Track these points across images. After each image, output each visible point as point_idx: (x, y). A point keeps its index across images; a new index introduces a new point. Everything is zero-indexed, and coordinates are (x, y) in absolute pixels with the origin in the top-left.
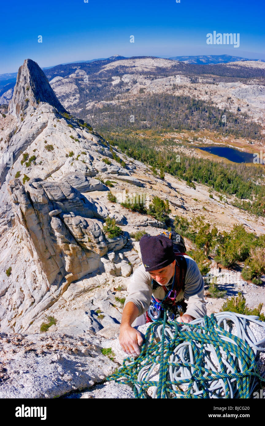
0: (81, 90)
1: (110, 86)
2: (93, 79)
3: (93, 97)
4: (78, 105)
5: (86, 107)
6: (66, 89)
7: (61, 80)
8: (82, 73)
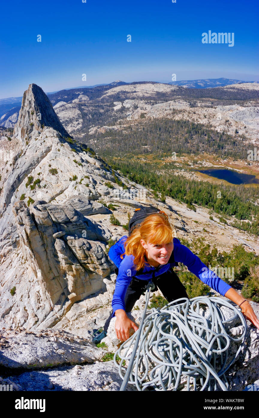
0: (84, 115)
1: (112, 112)
2: (96, 104)
3: (96, 122)
4: (81, 130)
5: (89, 132)
6: (70, 114)
7: (65, 105)
8: (85, 98)
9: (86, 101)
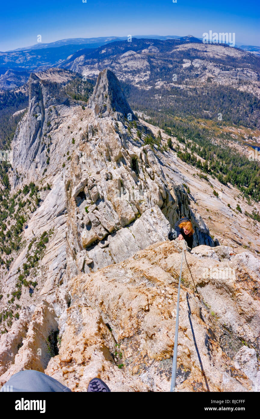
0: (152, 68)
1: (180, 68)
2: (165, 58)
3: (163, 76)
4: (148, 82)
5: (155, 86)
6: (138, 65)
7: (134, 54)
8: (155, 50)
9: (156, 52)
